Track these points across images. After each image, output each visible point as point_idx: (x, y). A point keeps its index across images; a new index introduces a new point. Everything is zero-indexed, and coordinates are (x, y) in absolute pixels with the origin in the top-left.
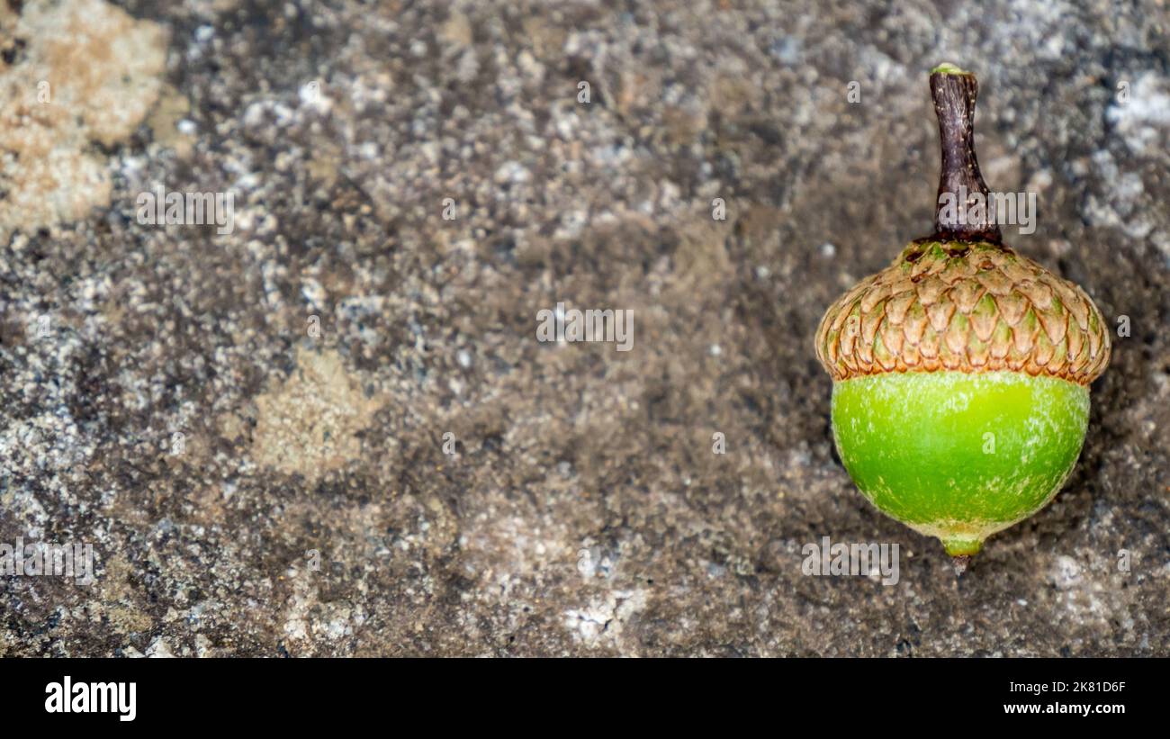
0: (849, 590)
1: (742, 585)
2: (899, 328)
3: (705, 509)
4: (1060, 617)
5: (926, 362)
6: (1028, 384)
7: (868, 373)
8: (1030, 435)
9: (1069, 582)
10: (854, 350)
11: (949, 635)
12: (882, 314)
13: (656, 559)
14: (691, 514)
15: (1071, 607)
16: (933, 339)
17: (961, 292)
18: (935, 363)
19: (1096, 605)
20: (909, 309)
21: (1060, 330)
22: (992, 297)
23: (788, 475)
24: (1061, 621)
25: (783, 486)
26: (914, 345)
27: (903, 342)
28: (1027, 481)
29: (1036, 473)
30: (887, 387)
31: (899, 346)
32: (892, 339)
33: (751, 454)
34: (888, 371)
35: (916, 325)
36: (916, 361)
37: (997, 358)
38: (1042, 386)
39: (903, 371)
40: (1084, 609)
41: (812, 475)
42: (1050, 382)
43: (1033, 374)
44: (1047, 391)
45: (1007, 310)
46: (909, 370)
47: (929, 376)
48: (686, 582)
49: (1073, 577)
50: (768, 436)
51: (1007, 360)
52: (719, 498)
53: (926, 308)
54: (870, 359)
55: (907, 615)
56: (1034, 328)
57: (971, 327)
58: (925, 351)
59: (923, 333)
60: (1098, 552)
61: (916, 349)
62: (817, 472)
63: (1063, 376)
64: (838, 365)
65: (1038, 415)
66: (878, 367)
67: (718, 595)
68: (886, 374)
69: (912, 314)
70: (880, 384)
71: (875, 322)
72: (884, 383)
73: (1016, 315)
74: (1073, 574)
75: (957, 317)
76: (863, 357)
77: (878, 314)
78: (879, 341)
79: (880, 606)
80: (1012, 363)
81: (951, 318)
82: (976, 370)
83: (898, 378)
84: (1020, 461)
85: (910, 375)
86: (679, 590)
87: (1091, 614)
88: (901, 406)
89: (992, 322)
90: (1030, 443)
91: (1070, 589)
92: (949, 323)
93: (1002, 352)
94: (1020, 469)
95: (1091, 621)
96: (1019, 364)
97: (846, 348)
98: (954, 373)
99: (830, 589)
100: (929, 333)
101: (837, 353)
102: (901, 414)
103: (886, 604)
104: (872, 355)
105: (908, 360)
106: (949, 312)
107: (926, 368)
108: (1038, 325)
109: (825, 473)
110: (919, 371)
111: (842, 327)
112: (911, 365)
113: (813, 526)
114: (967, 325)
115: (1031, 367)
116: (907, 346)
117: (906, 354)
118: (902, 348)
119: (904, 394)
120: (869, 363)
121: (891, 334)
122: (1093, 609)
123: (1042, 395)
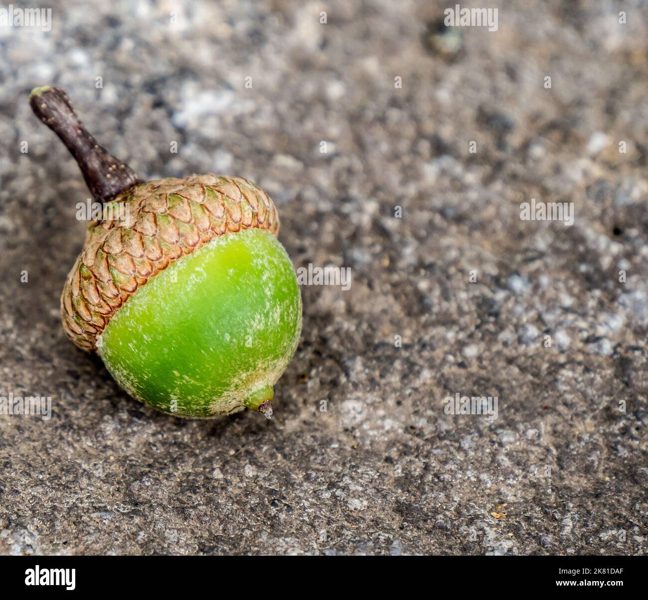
0: (208, 490)
1: (132, 518)
2: (123, 253)
3: (66, 487)
4: (368, 442)
5: (157, 265)
6: (237, 239)
7: (120, 305)
8: (261, 272)
9: (359, 418)
10: (100, 295)
11: (301, 485)
12: (105, 255)
13: (59, 528)
14: (59, 494)
15: (371, 433)
16: (153, 242)
17: (150, 204)
18: (164, 260)
19: (388, 424)
20: (122, 237)
21: (234, 191)
22: (175, 194)
23: (109, 443)
24: (371, 444)
25: (109, 452)
26: (142, 256)
27: (132, 261)
28: (279, 310)
29: (282, 300)
30: (140, 303)
31: (131, 265)
32: (124, 263)
33: (70, 444)
34: (134, 291)
35: (135, 242)
36: (149, 269)
37: (205, 230)
38: (247, 236)
39: (145, 282)
40: (381, 431)
41: (126, 434)
42: (251, 232)
43: (237, 231)
44: (253, 238)
45: (190, 195)
46: (149, 278)
47: (165, 272)
48: (92, 531)
49: (360, 413)
50: (75, 427)
51: (213, 229)
52: (71, 477)
53: (134, 228)
54: (115, 291)
55: (261, 487)
56: (217, 197)
57: (174, 218)
58: (151, 256)
59: (143, 244)
60: (365, 392)
61: (145, 258)
62: (129, 430)
63: (257, 226)
64: (95, 318)
65: (257, 256)
66: (124, 294)
67: (120, 531)
68: (134, 294)
69: (126, 238)
70: (134, 305)
71: (104, 263)
72: (136, 302)
73: (199, 195)
74: (359, 410)
75: (159, 218)
76: (110, 295)
77: (102, 258)
78: (115, 272)
79: (237, 491)
80: (217, 230)
81: (155, 222)
82: (196, 247)
83: (143, 290)
84: (265, 295)
85: (151, 281)
86: (91, 539)
87: (388, 432)
88: (159, 305)
89: (186, 207)
90: (264, 278)
91: (362, 423)
92: (157, 225)
93: (206, 224)
94: (269, 301)
95: (392, 435)
96: (223, 229)
97: (94, 298)
98: (181, 260)
99: (194, 497)
100: (148, 240)
101: (88, 309)
102: (162, 310)
103: (240, 488)
104: (116, 287)
105: (144, 273)
106: (152, 219)
107: (160, 269)
108: (218, 194)
109: (135, 429)
110: (156, 274)
111: (81, 289)
112: (148, 274)
113: (150, 466)
114: (170, 218)
115: (232, 226)
116: (137, 261)
117: (139, 268)
118: (134, 266)
119: (156, 296)
120: (116, 296)
121: (120, 260)
122: (387, 427)
123: (251, 242)
